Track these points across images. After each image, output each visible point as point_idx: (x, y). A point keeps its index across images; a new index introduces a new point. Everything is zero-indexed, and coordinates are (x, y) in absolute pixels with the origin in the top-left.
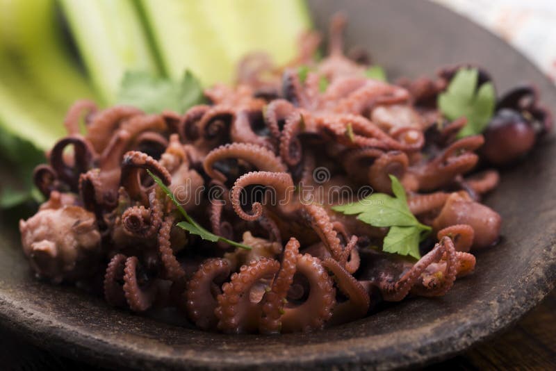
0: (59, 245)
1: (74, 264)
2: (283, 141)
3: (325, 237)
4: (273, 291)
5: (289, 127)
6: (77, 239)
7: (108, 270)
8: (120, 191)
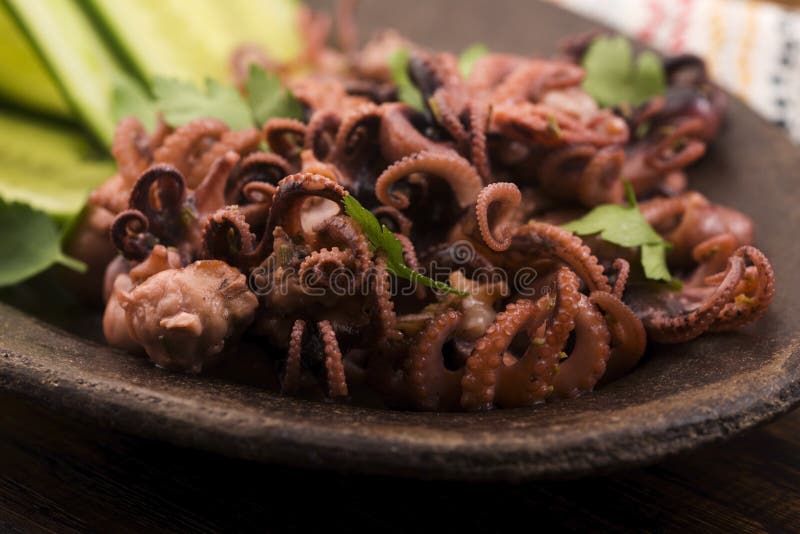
0: (205, 317)
1: (223, 342)
2: (477, 145)
3: (584, 266)
4: (547, 342)
5: (478, 123)
6: (227, 306)
7: (292, 342)
8: (274, 233)
